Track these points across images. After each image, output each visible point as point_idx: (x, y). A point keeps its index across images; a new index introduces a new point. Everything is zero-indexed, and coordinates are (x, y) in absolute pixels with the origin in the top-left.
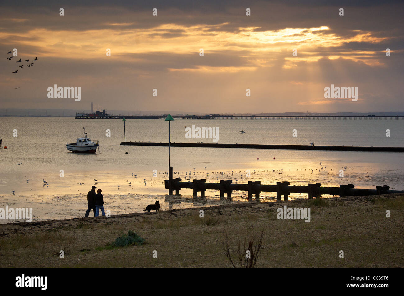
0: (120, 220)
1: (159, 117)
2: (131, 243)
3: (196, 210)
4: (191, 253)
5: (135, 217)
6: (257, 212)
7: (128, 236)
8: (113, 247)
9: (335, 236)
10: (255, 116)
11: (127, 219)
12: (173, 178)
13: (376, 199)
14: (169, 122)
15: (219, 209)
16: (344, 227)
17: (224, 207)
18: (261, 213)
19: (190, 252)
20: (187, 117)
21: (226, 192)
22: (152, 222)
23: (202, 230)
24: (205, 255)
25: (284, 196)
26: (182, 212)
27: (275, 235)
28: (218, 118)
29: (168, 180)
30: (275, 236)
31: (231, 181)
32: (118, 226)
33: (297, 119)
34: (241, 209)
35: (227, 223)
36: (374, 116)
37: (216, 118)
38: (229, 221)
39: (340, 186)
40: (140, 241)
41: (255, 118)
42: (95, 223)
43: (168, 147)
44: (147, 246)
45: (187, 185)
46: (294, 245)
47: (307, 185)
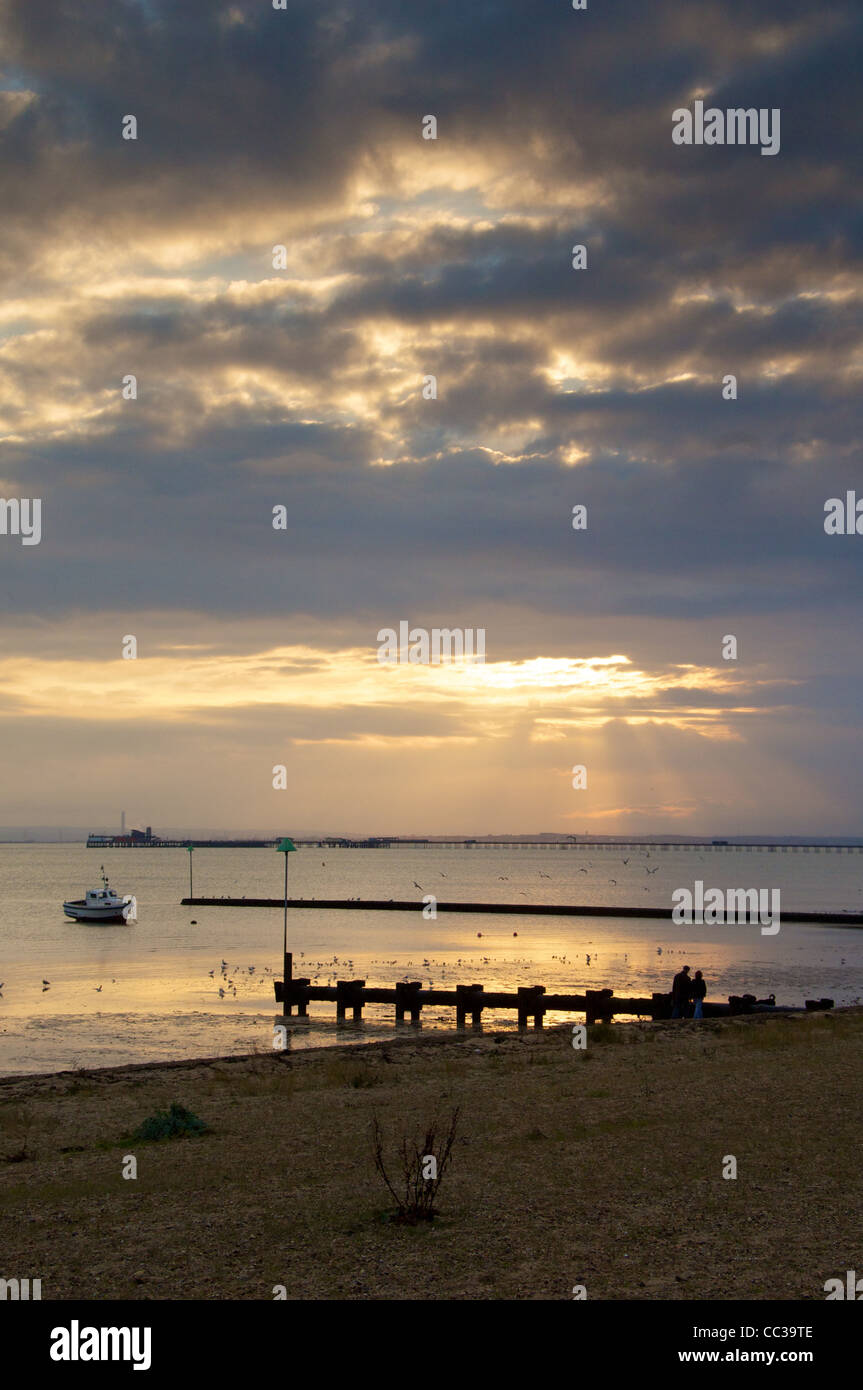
0: (163, 1075)
1: (268, 842)
2: (176, 1133)
3: (333, 1053)
4: (307, 1157)
5: (197, 1069)
6: (468, 1056)
7: (170, 1116)
8: (136, 1140)
9: (629, 1113)
10: (474, 842)
11: (180, 1073)
12: (293, 978)
13: (724, 1025)
14: (287, 854)
15: (384, 1049)
16: (649, 1092)
17: (398, 1043)
18: (478, 1057)
19: (305, 1154)
20: (329, 843)
21: (408, 1010)
22: (235, 1079)
23: (342, 1098)
24: (336, 1162)
25: (533, 1018)
26: (304, 1057)
27: (500, 1110)
28: (396, 845)
29: (283, 981)
30: (499, 1115)
31: (419, 985)
32: (159, 1089)
33: (564, 848)
34: (435, 1050)
35: (399, 1082)
36: (724, 844)
37: (391, 844)
38: (405, 1076)
39: (654, 995)
40: (196, 1128)
41: (474, 845)
42: (109, 1083)
43: (284, 909)
44: (212, 1139)
45: (323, 994)
46: (537, 1136)
47: (582, 993)
